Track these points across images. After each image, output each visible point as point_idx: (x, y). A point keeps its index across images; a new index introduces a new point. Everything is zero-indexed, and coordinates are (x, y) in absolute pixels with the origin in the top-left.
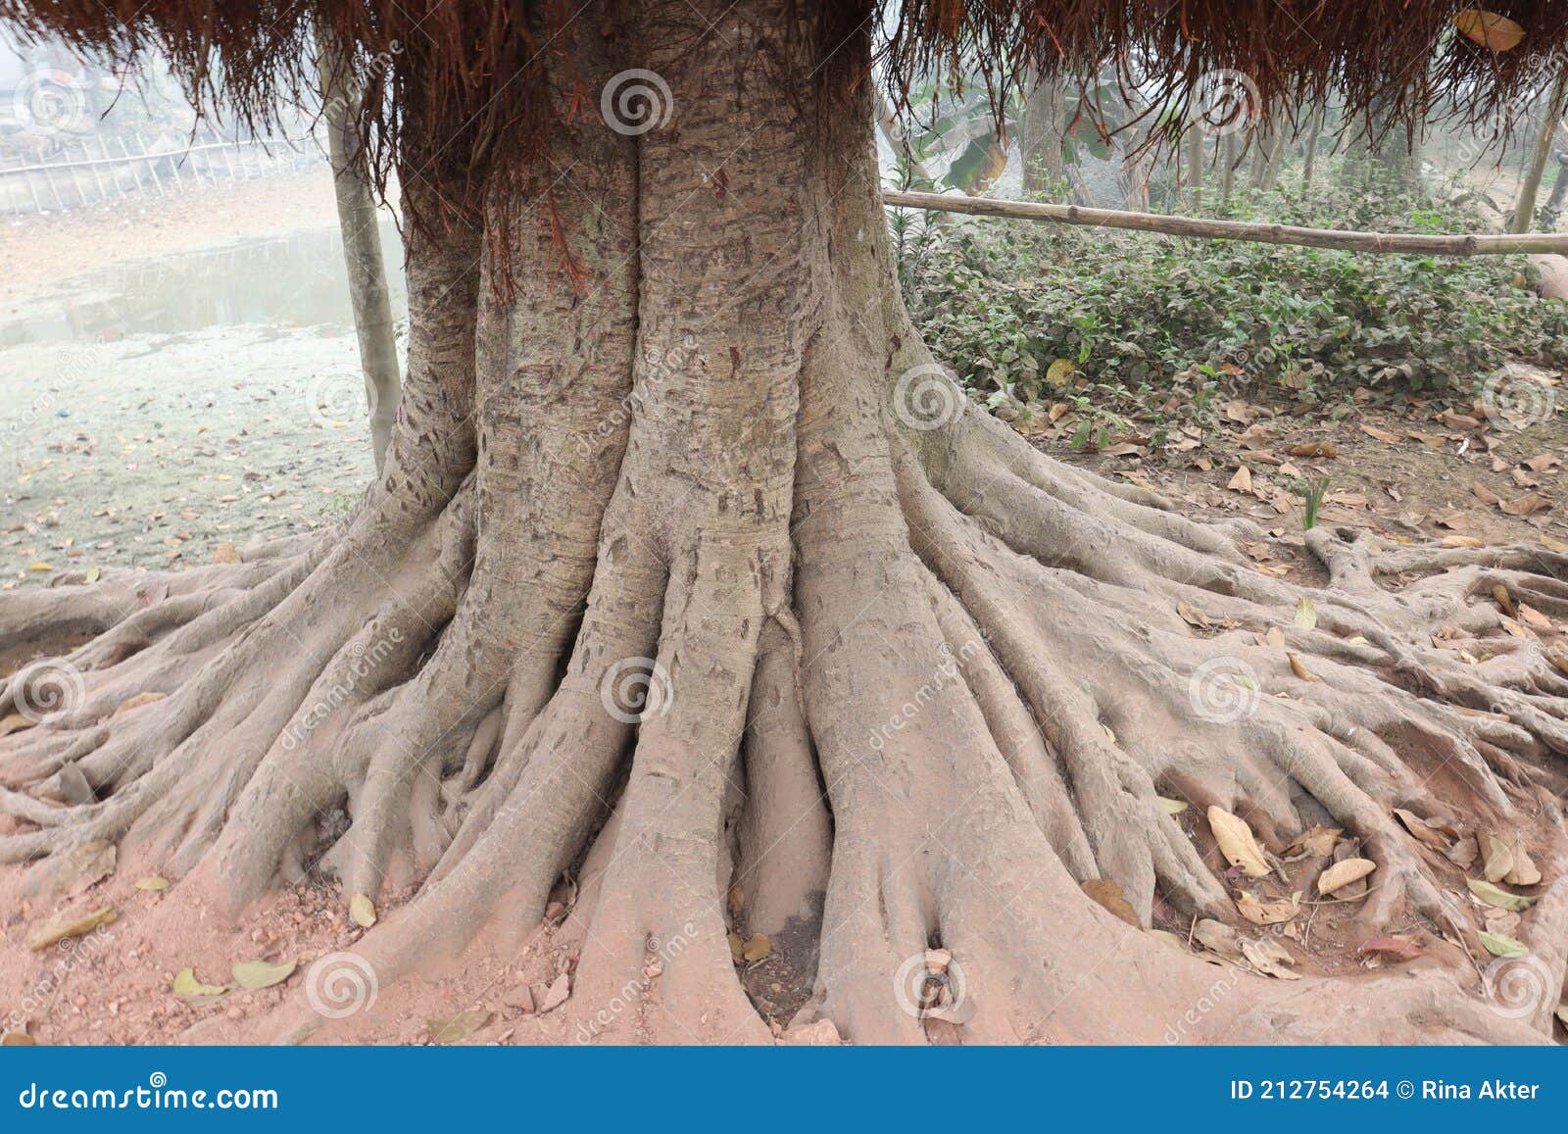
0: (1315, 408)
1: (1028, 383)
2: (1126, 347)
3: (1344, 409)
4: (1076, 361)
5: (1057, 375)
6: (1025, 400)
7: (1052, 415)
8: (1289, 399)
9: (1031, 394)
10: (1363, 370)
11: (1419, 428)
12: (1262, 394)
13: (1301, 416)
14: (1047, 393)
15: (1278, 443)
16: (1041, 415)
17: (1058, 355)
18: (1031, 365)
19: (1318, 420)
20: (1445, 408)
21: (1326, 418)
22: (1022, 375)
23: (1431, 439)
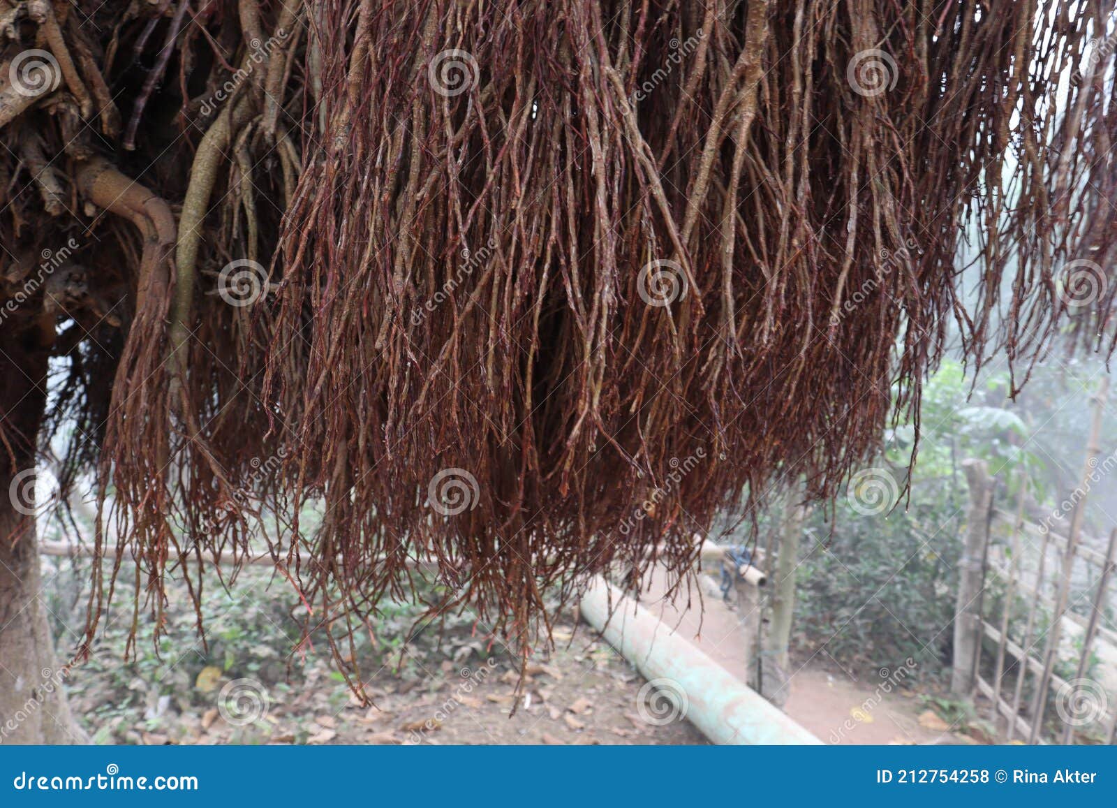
0: (417, 684)
1: (182, 695)
2: (263, 651)
3: (438, 683)
4: (221, 667)
5: (206, 681)
6: (179, 711)
7: (205, 723)
8: (394, 679)
9: (183, 703)
10: (446, 649)
11: (492, 690)
12: (374, 676)
13: (406, 692)
14: (199, 701)
15: (395, 721)
16: (195, 723)
17: (205, 664)
18: (183, 678)
19: (420, 694)
20: (506, 670)
21: (427, 691)
22: (176, 688)
23: (505, 698)
